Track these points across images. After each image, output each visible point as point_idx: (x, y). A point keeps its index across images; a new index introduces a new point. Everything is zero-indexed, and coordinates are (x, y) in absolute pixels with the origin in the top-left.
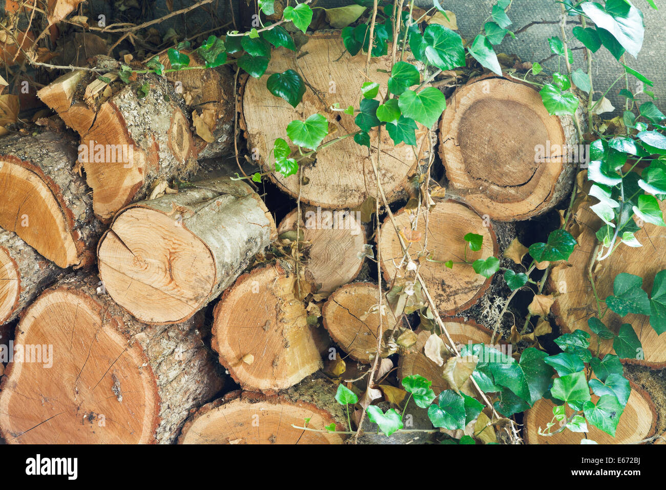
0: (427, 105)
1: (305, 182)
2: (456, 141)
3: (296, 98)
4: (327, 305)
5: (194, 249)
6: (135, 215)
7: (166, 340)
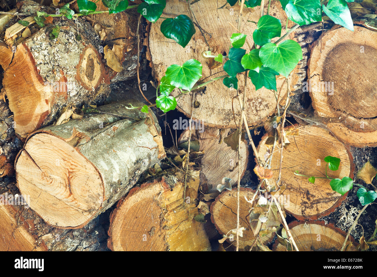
0: (285, 56)
1: (197, 105)
2: (321, 77)
3: (185, 40)
4: (214, 205)
5: (87, 171)
6: (41, 139)
7: (71, 238)
